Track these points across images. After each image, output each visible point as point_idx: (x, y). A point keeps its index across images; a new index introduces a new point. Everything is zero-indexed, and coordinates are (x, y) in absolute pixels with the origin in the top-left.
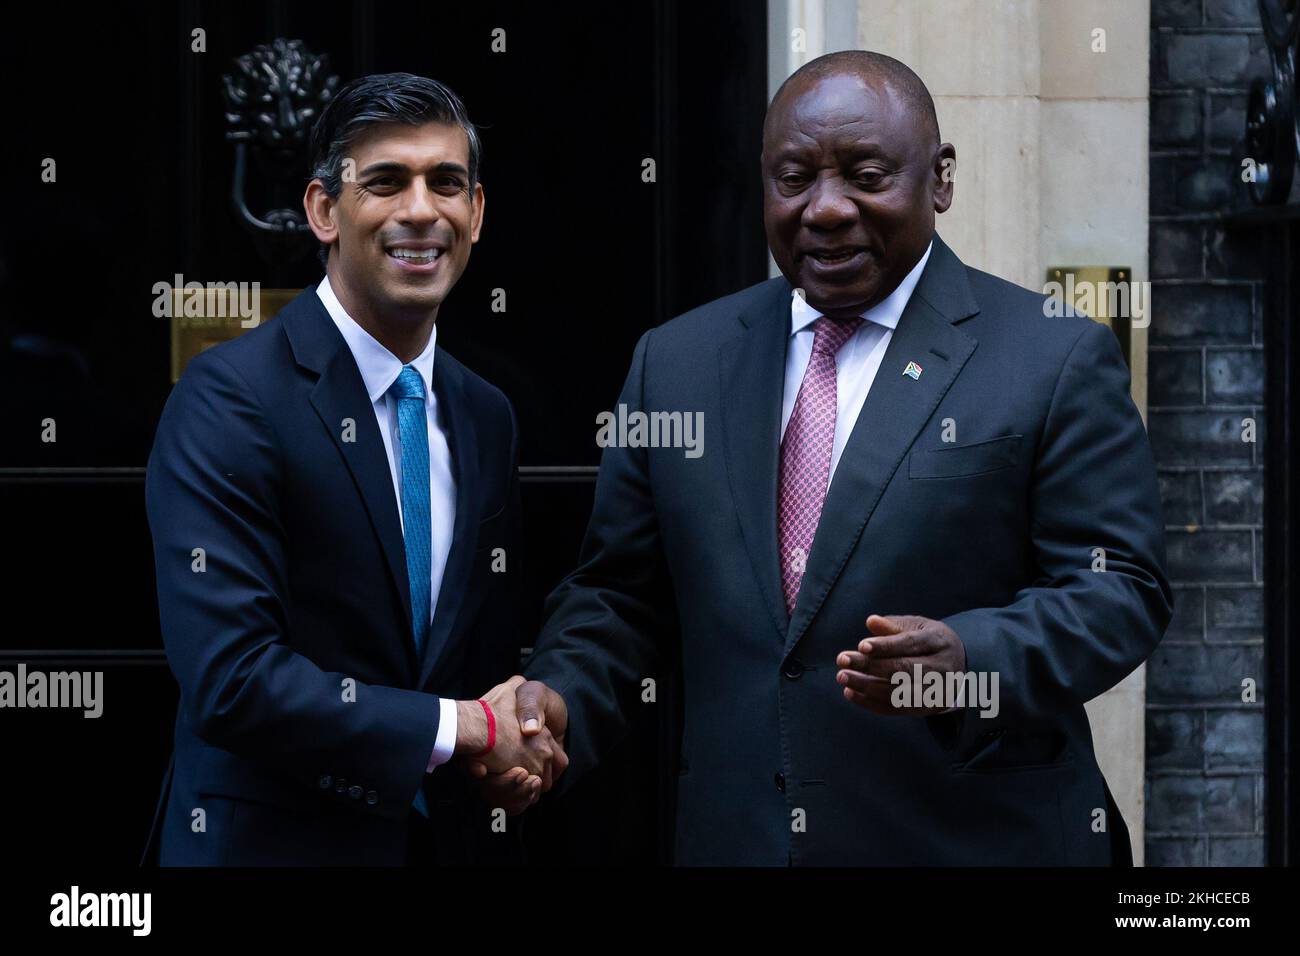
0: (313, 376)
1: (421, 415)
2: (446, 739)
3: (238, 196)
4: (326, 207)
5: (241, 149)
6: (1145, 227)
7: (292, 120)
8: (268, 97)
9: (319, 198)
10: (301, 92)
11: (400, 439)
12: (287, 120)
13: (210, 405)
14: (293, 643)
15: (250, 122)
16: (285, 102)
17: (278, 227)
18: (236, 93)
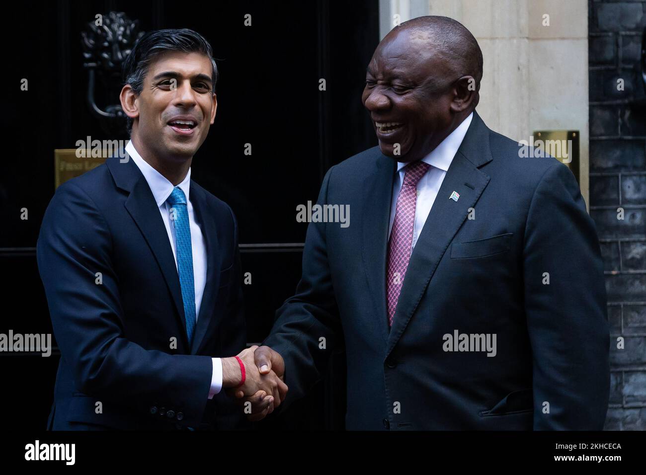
0: (126, 193)
1: (185, 213)
2: (217, 380)
3: (91, 99)
4: (132, 99)
5: (92, 73)
6: (587, 108)
7: (120, 56)
8: (106, 44)
9: (128, 95)
10: (125, 41)
11: (175, 227)
12: (117, 56)
13: (69, 210)
14: (128, 337)
15: (96, 58)
16: (116, 46)
17: (113, 115)
18: (89, 42)
